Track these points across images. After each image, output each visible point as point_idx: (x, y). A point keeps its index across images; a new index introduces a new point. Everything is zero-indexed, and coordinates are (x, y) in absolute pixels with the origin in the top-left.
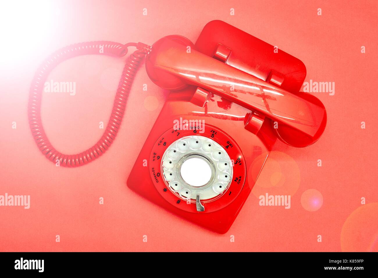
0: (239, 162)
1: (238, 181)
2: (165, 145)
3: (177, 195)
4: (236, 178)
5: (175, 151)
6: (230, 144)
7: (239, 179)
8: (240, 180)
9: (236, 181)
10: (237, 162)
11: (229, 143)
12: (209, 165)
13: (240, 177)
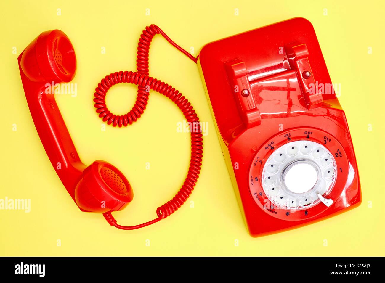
0: (327, 139)
1: (339, 155)
2: (257, 180)
3: (301, 209)
4: (336, 154)
5: (269, 178)
6: (309, 133)
7: (338, 152)
8: (340, 153)
9: (338, 156)
10: (326, 141)
11: (307, 133)
12: (306, 163)
13: (338, 150)
